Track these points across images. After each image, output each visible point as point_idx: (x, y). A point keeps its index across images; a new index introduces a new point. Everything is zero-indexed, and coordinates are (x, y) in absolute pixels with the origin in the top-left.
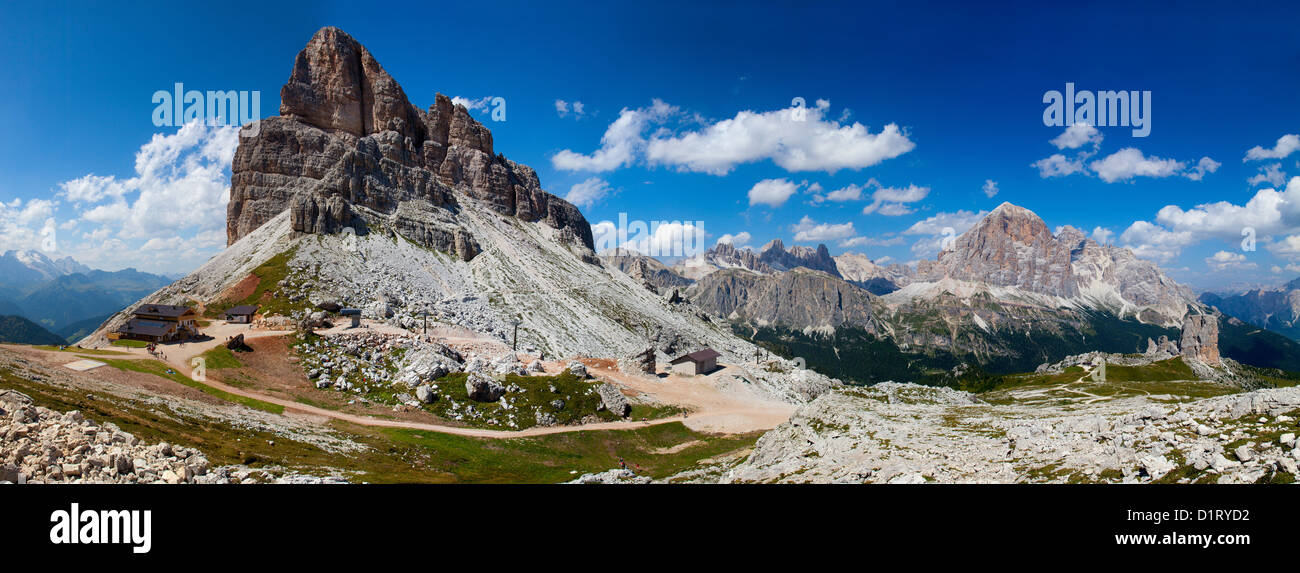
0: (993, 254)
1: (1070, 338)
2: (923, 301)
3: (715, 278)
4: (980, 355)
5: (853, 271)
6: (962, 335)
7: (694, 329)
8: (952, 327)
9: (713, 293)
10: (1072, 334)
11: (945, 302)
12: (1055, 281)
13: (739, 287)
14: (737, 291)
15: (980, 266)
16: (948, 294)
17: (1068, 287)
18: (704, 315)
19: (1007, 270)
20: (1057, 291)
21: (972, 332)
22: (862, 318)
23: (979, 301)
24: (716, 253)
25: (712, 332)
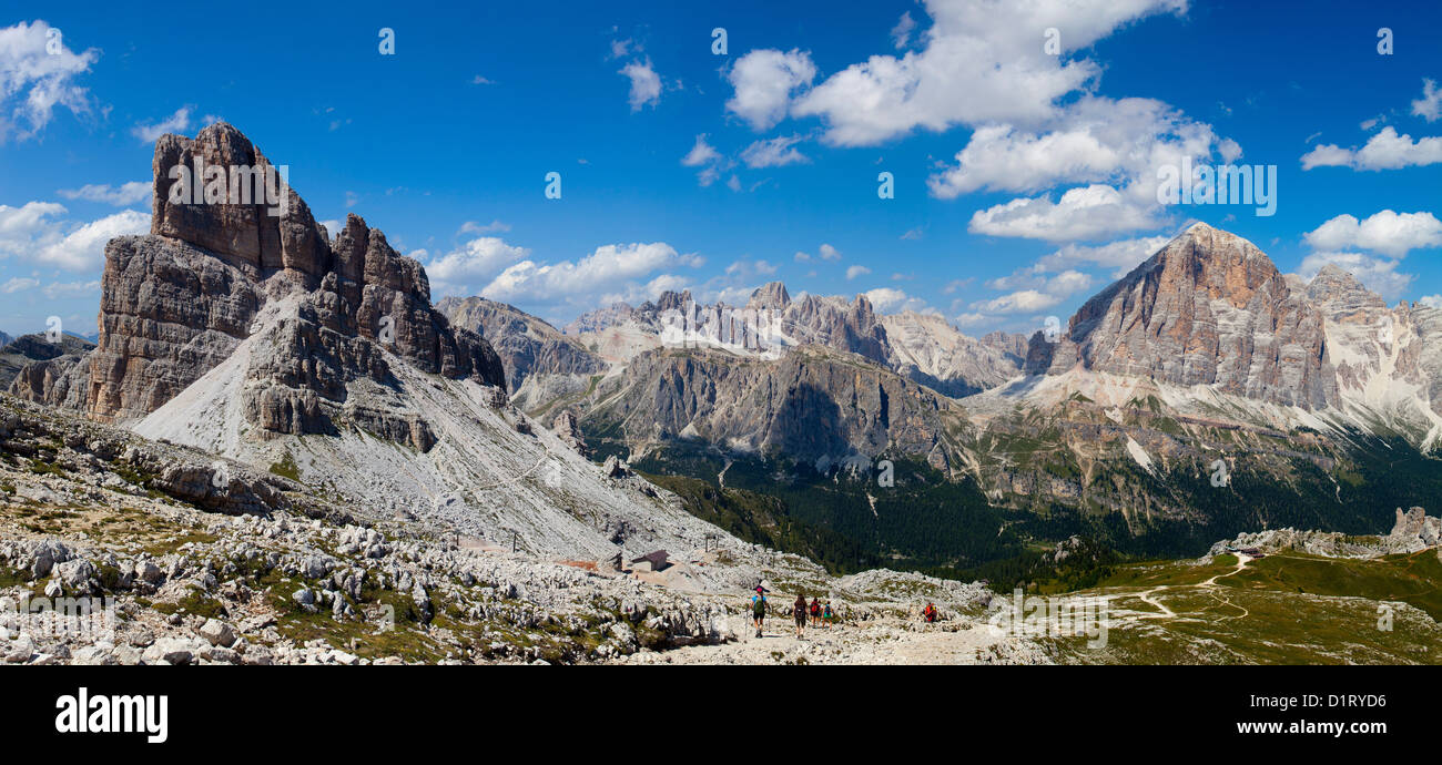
0: (1170, 323)
1: (1312, 489)
2: (1034, 412)
3: (655, 361)
4: (1132, 518)
5: (919, 347)
6: (1102, 478)
7: (639, 510)
8: (1085, 463)
9: (652, 389)
10: (1316, 481)
11: (1074, 414)
12: (1291, 376)
13: (699, 378)
14: (697, 387)
15: (1143, 347)
16: (1082, 398)
17: (1315, 389)
18: (649, 489)
19: (1196, 355)
20: (1294, 395)
21: (1120, 472)
22: (920, 441)
23: (1137, 413)
24: (660, 309)
25: (657, 510)
